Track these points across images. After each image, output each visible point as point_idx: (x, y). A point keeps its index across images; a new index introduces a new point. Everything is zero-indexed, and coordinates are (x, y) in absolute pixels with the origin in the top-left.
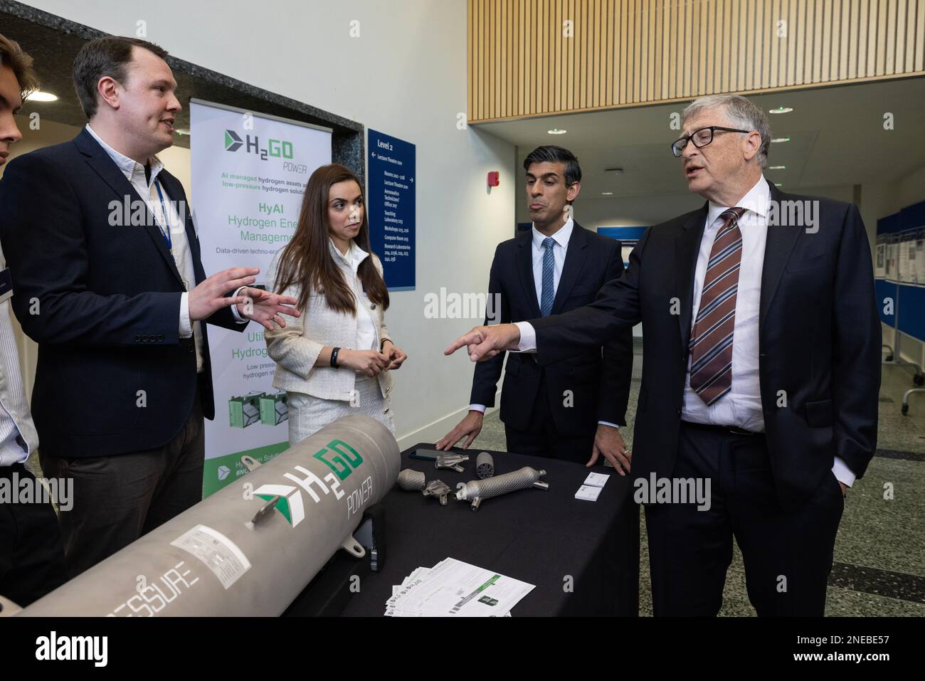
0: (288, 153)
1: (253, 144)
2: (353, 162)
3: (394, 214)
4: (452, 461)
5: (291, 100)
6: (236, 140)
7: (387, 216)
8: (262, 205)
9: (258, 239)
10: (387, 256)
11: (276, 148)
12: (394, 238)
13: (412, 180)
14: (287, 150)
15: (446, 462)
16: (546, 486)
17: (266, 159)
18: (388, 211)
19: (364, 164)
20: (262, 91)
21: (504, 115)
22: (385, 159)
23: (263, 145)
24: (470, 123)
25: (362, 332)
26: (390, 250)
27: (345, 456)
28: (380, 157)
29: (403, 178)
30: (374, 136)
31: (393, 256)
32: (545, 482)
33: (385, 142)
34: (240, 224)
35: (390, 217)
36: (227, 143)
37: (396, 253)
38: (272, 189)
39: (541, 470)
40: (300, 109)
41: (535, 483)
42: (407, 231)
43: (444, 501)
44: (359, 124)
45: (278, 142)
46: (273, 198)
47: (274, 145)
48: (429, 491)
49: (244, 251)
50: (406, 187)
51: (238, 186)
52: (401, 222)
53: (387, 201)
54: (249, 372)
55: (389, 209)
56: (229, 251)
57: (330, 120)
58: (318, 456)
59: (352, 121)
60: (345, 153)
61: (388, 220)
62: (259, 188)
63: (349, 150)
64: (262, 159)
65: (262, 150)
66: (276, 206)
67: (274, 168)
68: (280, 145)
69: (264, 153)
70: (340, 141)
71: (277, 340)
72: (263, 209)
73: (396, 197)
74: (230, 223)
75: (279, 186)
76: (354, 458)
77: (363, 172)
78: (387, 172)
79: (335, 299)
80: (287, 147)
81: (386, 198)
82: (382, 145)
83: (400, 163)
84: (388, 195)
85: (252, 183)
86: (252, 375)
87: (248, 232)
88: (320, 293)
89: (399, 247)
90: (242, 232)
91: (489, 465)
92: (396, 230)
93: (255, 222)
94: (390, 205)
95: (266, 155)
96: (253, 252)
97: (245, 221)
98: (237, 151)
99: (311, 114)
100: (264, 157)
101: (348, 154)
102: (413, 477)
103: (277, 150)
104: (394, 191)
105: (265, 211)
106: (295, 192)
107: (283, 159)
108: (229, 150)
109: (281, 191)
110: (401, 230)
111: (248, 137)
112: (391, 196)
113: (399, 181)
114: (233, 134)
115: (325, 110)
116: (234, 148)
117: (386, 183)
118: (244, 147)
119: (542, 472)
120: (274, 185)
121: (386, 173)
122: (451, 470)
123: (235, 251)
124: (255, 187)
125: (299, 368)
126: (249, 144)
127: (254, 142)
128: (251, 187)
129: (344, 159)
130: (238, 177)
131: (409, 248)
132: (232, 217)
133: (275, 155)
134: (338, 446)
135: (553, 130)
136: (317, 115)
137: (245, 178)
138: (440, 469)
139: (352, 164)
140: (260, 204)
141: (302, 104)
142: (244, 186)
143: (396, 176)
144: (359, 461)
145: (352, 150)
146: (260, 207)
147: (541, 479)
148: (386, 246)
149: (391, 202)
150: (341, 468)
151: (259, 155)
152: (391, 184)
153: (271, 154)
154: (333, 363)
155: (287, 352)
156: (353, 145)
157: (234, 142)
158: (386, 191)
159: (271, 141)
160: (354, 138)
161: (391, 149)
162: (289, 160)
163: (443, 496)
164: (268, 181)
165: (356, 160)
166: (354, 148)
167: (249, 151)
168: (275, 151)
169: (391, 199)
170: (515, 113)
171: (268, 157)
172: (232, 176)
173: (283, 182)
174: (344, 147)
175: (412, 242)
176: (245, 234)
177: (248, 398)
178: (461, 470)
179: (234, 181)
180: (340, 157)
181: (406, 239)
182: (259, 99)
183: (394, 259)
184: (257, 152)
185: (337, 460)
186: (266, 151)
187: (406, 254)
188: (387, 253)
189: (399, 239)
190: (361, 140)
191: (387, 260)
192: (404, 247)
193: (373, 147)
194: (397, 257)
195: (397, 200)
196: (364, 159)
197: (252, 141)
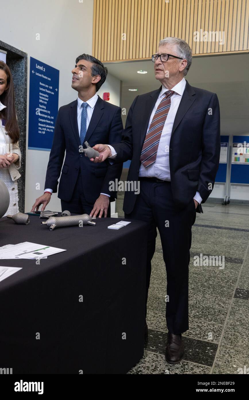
3: (45, 107)
7: (40, 108)
10: (40, 130)
12: (44, 121)
19: (27, 76)
21: (112, 59)
22: (40, 75)
26: (42, 127)
28: (37, 74)
29: (51, 88)
30: (34, 61)
31: (43, 131)
33: (41, 66)
35: (42, 108)
37: (45, 129)
42: (53, 118)
44: (24, 53)
50: (53, 93)
52: (49, 112)
53: (41, 99)
55: (42, 104)
57: (6, 48)
59: (20, 50)
61: (41, 110)
63: (18, 67)
73: (46, 98)
77: (26, 80)
81: (40, 97)
82: (38, 67)
83: (50, 79)
84: (41, 96)
89: (48, 126)
92: (46, 116)
94: (43, 102)
101: (18, 70)
104: (45, 94)
110: (49, 117)
112: (43, 97)
113: (48, 89)
117: (41, 89)
121: (41, 83)
135: (140, 71)
139: (19, 75)
143: (47, 86)
145: (20, 67)
148: (39, 124)
149: (43, 100)
152: (44, 90)
156: (20, 64)
158: (40, 94)
160: (22, 61)
161: (44, 71)
165: (22, 73)
169: (43, 98)
170: (118, 59)
174: (16, 65)
183: (44, 133)
187: (52, 130)
188: (40, 128)
189: (47, 121)
190: (25, 62)
191: (40, 132)
192: (50, 127)
193: (33, 67)
194: (46, 132)
195: (47, 100)
196: (27, 73)
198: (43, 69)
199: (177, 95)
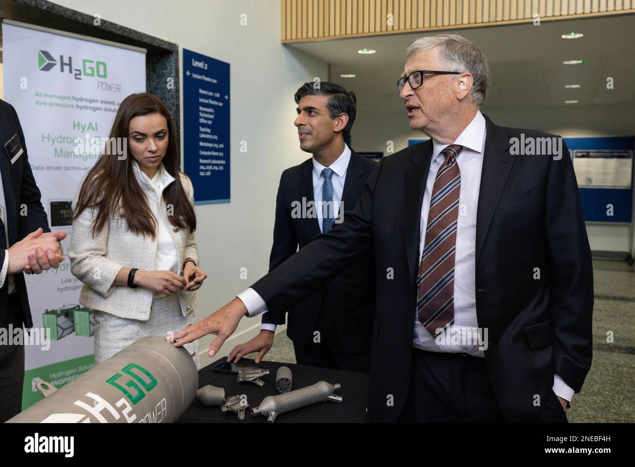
0: (102, 73)
1: (67, 64)
3: (209, 130)
4: (253, 375)
6: (49, 60)
7: (202, 132)
8: (76, 123)
9: (73, 156)
10: (202, 170)
11: (90, 68)
12: (209, 153)
14: (101, 70)
15: (247, 376)
16: (340, 399)
17: (80, 79)
18: (203, 127)
22: (199, 77)
23: (77, 65)
24: (284, 42)
25: (163, 254)
26: (205, 165)
27: (140, 380)
28: (195, 76)
29: (218, 95)
30: (189, 55)
31: (207, 171)
32: (339, 395)
33: (200, 61)
34: (54, 142)
35: (205, 133)
36: (41, 61)
37: (210, 168)
38: (86, 108)
39: (336, 383)
41: (330, 397)
42: (222, 146)
43: (242, 416)
44: (173, 44)
45: (92, 62)
46: (87, 117)
47: (88, 65)
48: (227, 407)
49: (58, 168)
50: (221, 104)
51: (51, 104)
52: (216, 137)
53: (202, 117)
54: (64, 286)
55: (204, 125)
56: (42, 168)
57: (144, 41)
58: (111, 381)
59: (167, 42)
60: (160, 72)
61: (202, 136)
62: (73, 106)
63: (164, 68)
65: (76, 70)
66: (90, 124)
67: (88, 87)
68: (94, 65)
69: (78, 72)
70: (155, 60)
71: (78, 260)
72: (77, 127)
73: (211, 113)
74: (43, 141)
75: (93, 105)
76: (148, 381)
78: (203, 89)
79: (135, 222)
80: (101, 67)
81: (201, 115)
82: (196, 64)
83: (215, 81)
84: (203, 112)
85: (66, 102)
86: (67, 288)
87: (62, 150)
88: (122, 216)
89: (214, 162)
90: (56, 150)
91: (287, 379)
92: (211, 145)
93: (69, 139)
94: (205, 122)
95: (80, 74)
96: (67, 169)
97: (59, 139)
98: (51, 70)
100: (78, 76)
101: (163, 73)
102: (214, 393)
103: (91, 70)
104: (209, 108)
105: (79, 129)
106: (109, 110)
107: (96, 79)
108: (43, 69)
109: (95, 109)
110: (216, 146)
111: (62, 57)
112: (206, 112)
113: (213, 98)
114: (46, 54)
115: (139, 31)
116: (48, 68)
117: (201, 100)
118: (58, 66)
119: (337, 386)
120: (88, 104)
121: (201, 91)
122: (252, 384)
123: (49, 168)
124: (69, 106)
125: (99, 287)
126: (63, 64)
127: (68, 62)
128: (64, 106)
130: (52, 96)
131: (223, 162)
132: (46, 135)
133: (89, 75)
134: (135, 370)
135: (363, 49)
137: (59, 97)
138: (241, 383)
140: (74, 122)
142: (57, 105)
143: (211, 94)
144: (154, 383)
145: (167, 69)
146: (74, 125)
147: (336, 392)
148: (201, 161)
149: (206, 118)
150: (134, 393)
151: (73, 75)
152: (206, 101)
153: (86, 74)
154: (130, 282)
155: (88, 272)
156: (167, 64)
157: (48, 62)
158: (201, 108)
159: (84, 61)
160: (169, 58)
161: (206, 68)
162: (102, 80)
163: (241, 411)
164: (82, 99)
166: (169, 67)
167: (62, 70)
168: (89, 71)
169: (206, 115)
171: (82, 76)
172: (46, 95)
173: (97, 101)
174: (159, 66)
175: (227, 157)
176: (59, 151)
177: (62, 311)
178: (261, 384)
179: (48, 100)
181: (221, 154)
183: (209, 174)
184: (71, 72)
185: (131, 384)
186: (80, 71)
187: (221, 168)
188: (202, 167)
189: (214, 153)
190: (176, 59)
191: (202, 174)
192: (219, 162)
193: (187, 65)
194: (212, 171)
195: (212, 117)
196: (178, 78)
197: (66, 61)
198: (205, 66)
199: (471, 155)
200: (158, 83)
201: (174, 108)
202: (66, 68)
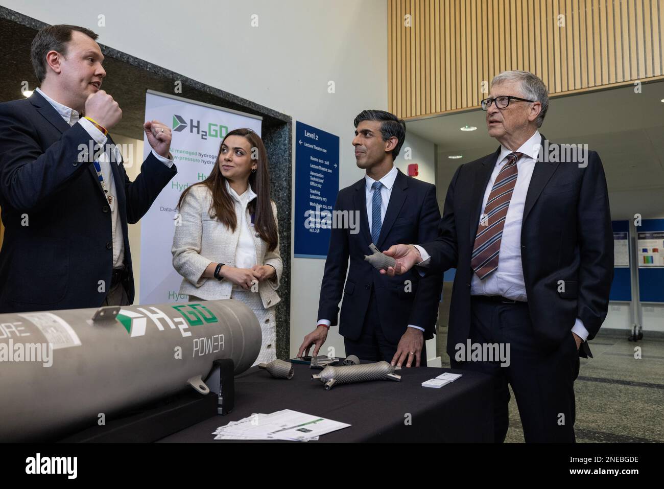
1: (196, 127)
2: (282, 147)
3: (319, 193)
4: (324, 362)
5: (228, 94)
6: (181, 122)
7: (312, 194)
11: (214, 130)
13: (336, 166)
14: (223, 132)
15: (318, 363)
17: (206, 139)
18: (313, 189)
19: (291, 148)
20: (204, 85)
21: (418, 113)
22: (311, 146)
27: (201, 313)
28: (306, 145)
29: (328, 163)
30: (301, 127)
33: (312, 133)
35: (315, 195)
36: (175, 123)
38: (209, 162)
40: (236, 101)
42: (330, 208)
44: (287, 116)
45: (216, 125)
47: (213, 128)
50: (330, 171)
51: (181, 158)
52: (325, 199)
53: (312, 181)
55: (314, 188)
57: (262, 111)
58: (175, 307)
59: (281, 114)
60: (276, 140)
61: (313, 197)
62: (199, 161)
63: (279, 137)
64: (202, 138)
65: (203, 131)
68: (218, 128)
69: (204, 134)
70: (272, 131)
71: (178, 252)
73: (321, 178)
74: (173, 188)
76: (209, 316)
77: (290, 155)
78: (314, 157)
80: (224, 130)
81: (312, 178)
82: (308, 135)
83: (325, 151)
84: (313, 176)
85: (192, 157)
94: (315, 185)
95: (206, 135)
98: (182, 131)
99: (245, 105)
100: (204, 137)
101: (279, 141)
103: (215, 132)
104: (319, 173)
108: (176, 130)
110: (325, 207)
111: (192, 121)
112: (316, 177)
113: (323, 165)
114: (179, 118)
115: (257, 103)
116: (180, 129)
117: (312, 166)
118: (188, 128)
120: (211, 160)
121: (312, 158)
124: (195, 160)
126: (192, 126)
127: (196, 125)
128: (192, 160)
129: (275, 145)
130: (182, 152)
132: (175, 184)
133: (213, 136)
135: (465, 127)
136: (250, 107)
137: (188, 153)
139: (281, 149)
140: (198, 173)
141: (238, 97)
142: (186, 159)
143: (321, 161)
144: (213, 320)
145: (281, 137)
146: (199, 176)
149: (316, 182)
150: (193, 318)
151: (200, 136)
152: (317, 167)
153: (210, 135)
156: (282, 133)
157: (180, 124)
158: (312, 173)
159: (210, 125)
160: (284, 128)
161: (317, 139)
164: (206, 156)
165: (285, 145)
166: (283, 136)
167: (192, 131)
168: (213, 133)
169: (316, 180)
170: (428, 112)
171: (208, 137)
172: (177, 151)
174: (275, 135)
179: (179, 155)
180: (272, 144)
182: (201, 91)
183: (318, 231)
184: (198, 133)
185: (192, 313)
186: (206, 132)
190: (289, 129)
191: (311, 231)
193: (300, 135)
194: (321, 229)
195: (322, 181)
196: (291, 145)
197: (195, 124)
198: (316, 137)
199: (528, 159)
200: (274, 149)
201: (286, 170)
202: (195, 130)
